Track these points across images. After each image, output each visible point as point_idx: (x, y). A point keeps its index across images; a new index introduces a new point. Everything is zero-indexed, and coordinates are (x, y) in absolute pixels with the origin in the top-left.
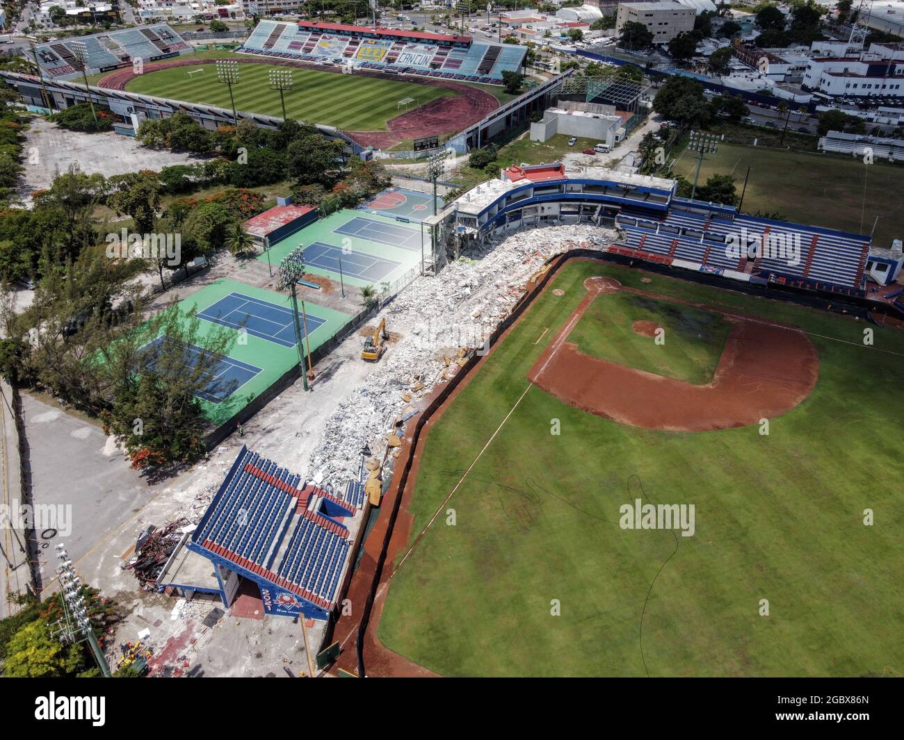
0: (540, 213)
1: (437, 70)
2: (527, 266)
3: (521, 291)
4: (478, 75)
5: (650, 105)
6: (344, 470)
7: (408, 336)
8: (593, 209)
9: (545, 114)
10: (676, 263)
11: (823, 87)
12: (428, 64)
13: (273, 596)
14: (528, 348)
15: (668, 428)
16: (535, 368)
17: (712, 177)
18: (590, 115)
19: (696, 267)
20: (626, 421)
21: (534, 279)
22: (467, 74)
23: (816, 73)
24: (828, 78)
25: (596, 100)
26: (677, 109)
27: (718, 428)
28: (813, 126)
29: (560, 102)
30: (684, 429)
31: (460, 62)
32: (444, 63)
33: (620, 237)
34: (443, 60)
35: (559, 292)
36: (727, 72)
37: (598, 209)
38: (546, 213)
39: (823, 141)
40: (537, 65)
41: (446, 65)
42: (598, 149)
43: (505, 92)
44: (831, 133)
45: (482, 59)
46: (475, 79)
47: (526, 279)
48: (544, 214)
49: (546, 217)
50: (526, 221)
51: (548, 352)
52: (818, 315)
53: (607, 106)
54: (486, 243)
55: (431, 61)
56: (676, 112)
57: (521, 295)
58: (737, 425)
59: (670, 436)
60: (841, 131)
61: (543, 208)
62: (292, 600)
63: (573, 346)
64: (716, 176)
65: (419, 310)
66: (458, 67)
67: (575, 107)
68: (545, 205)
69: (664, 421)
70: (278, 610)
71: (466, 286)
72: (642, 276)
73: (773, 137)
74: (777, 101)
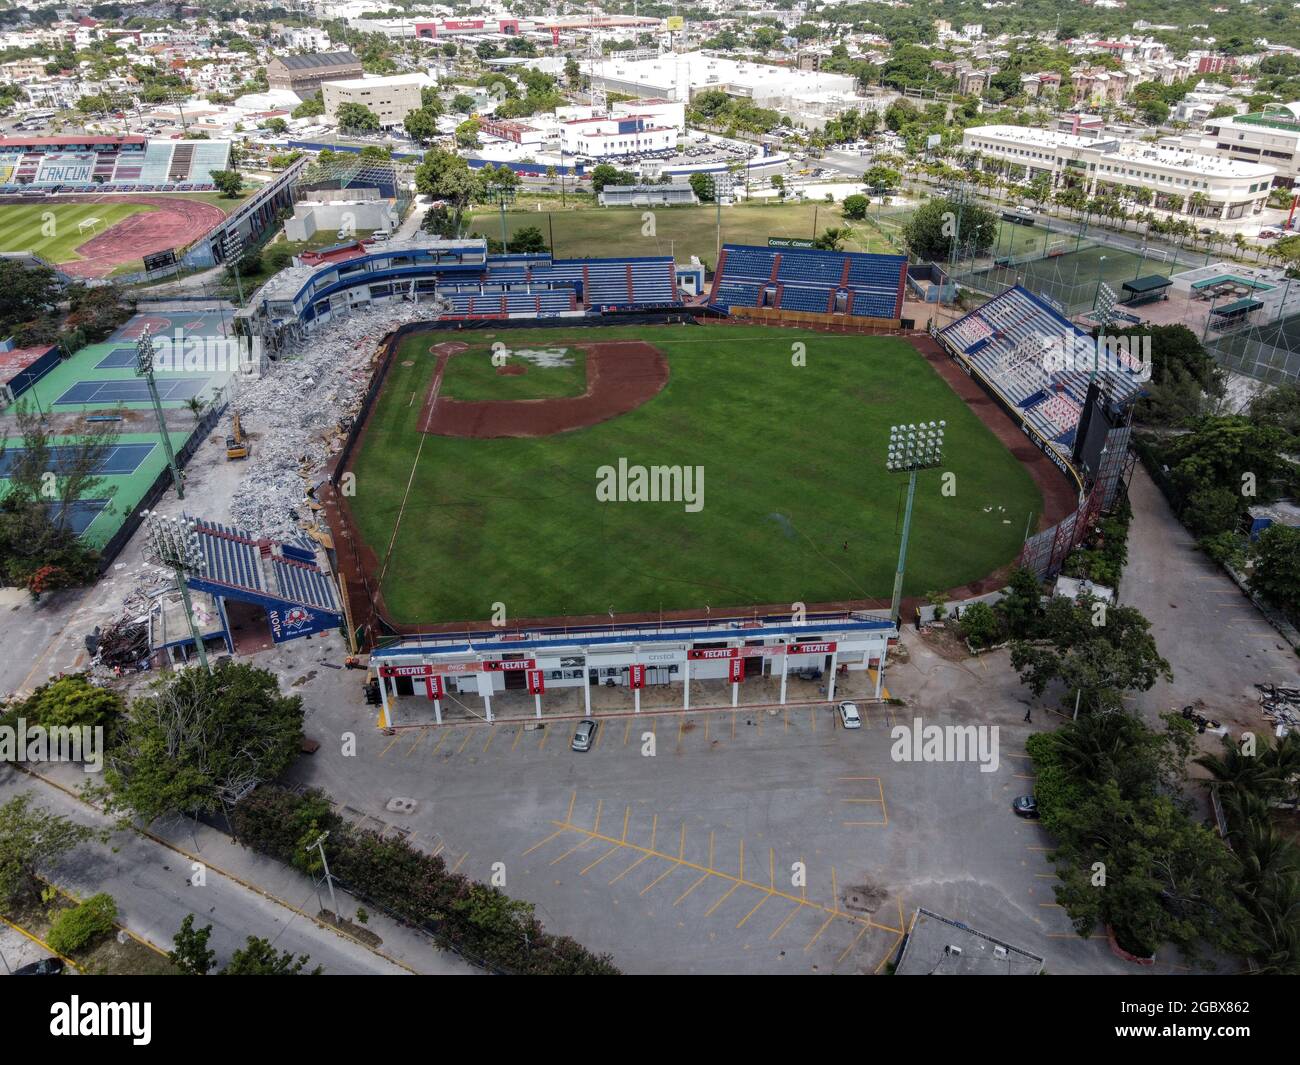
0: (349, 301)
1: (106, 183)
2: (361, 351)
3: (367, 371)
4: (172, 183)
5: (413, 187)
6: (281, 532)
7: (267, 432)
8: (406, 287)
9: (296, 210)
10: (512, 316)
11: (583, 150)
12: (90, 178)
13: (282, 617)
14: (403, 412)
15: (565, 430)
16: (422, 422)
17: (517, 232)
18: (352, 203)
19: (534, 315)
20: (526, 435)
21: (375, 359)
22: (155, 184)
23: (573, 137)
24: (586, 140)
25: (353, 185)
26: (447, 184)
27: (606, 420)
28: (587, 185)
29: (308, 193)
30: (580, 427)
31: (139, 169)
32: (114, 173)
33: (446, 308)
34: (111, 170)
35: (408, 364)
36: (480, 146)
37: (412, 285)
38: (357, 299)
39: (602, 197)
40: (244, 163)
41: (117, 176)
42: (377, 237)
43: (222, 197)
44: (607, 188)
45: (170, 162)
46: (169, 188)
47: (367, 360)
48: (354, 301)
49: (356, 305)
50: (336, 313)
51: (426, 409)
52: (654, 328)
53: (369, 190)
54: (303, 340)
55: (92, 172)
56: (446, 188)
57: (371, 374)
58: (621, 414)
59: (571, 434)
60: (615, 184)
61: (351, 295)
62: (302, 615)
63: (448, 399)
64: (520, 231)
65: (265, 409)
66: (138, 176)
67: (329, 197)
68: (353, 290)
69: (560, 427)
70: (289, 633)
71: (307, 377)
72: (485, 334)
73: (554, 201)
74: (542, 168)
